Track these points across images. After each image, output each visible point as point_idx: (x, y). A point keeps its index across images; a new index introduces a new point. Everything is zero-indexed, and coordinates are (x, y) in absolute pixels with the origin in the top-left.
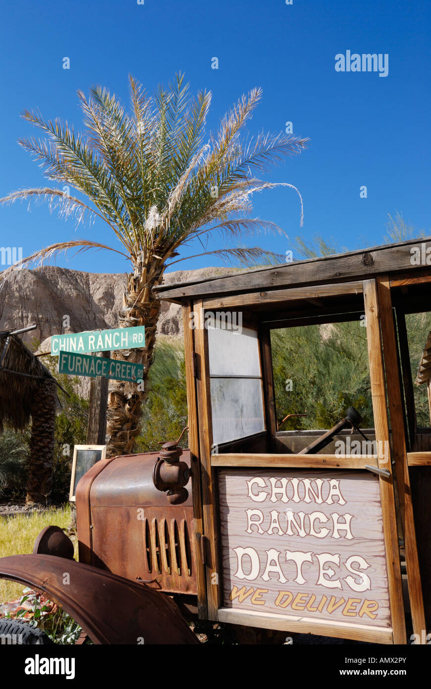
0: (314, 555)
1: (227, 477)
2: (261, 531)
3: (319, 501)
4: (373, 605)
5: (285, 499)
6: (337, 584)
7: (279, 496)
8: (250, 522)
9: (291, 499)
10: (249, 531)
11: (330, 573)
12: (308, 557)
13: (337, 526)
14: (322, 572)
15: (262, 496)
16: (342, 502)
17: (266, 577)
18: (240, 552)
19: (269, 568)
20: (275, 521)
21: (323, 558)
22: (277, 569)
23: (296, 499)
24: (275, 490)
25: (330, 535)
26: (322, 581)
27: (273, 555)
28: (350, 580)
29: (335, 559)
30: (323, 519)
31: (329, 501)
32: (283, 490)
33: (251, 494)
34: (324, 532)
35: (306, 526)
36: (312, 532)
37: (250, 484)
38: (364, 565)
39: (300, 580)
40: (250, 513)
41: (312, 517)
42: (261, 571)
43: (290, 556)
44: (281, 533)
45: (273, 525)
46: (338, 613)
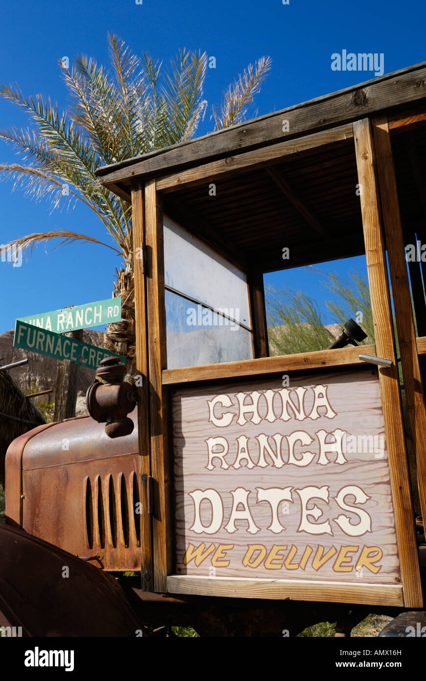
0: (294, 490)
1: (182, 399)
2: (225, 466)
3: (301, 416)
4: (374, 553)
5: (256, 419)
6: (325, 528)
7: (249, 416)
8: (211, 456)
9: (264, 418)
10: (210, 467)
11: (316, 513)
12: (286, 494)
13: (325, 448)
14: (305, 512)
15: (228, 419)
16: (331, 414)
17: (231, 528)
18: (198, 496)
19: (236, 515)
20: (243, 451)
21: (306, 494)
22: (246, 515)
23: (271, 417)
24: (244, 409)
25: (315, 462)
26: (306, 526)
27: (240, 496)
28: (343, 521)
29: (323, 493)
30: (306, 440)
31: (314, 415)
32: (253, 408)
33: (212, 418)
34: (308, 458)
35: (283, 452)
36: (292, 460)
37: (212, 405)
38: (361, 498)
39: (276, 527)
40: (212, 442)
41: (292, 440)
42: (225, 520)
43: (263, 495)
44: (251, 465)
45: (241, 456)
46: (328, 569)
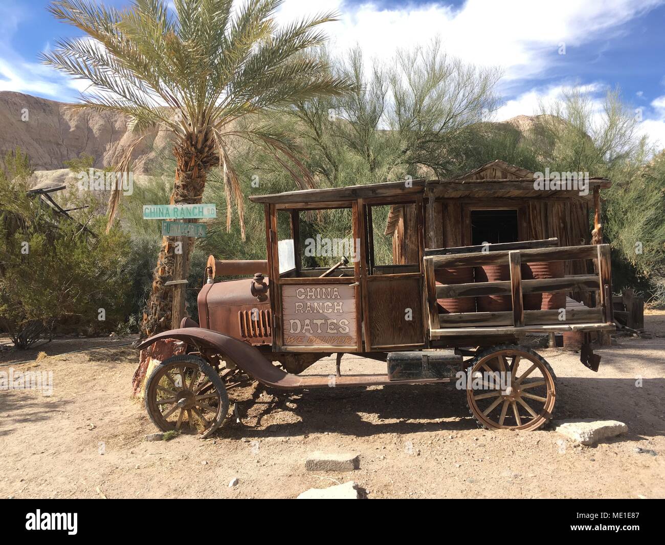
0: (326, 320)
2: (302, 312)
3: (329, 297)
4: (349, 338)
5: (314, 297)
6: (335, 331)
7: (311, 296)
8: (297, 308)
9: (316, 297)
10: (297, 312)
11: (333, 327)
12: (323, 321)
13: (336, 308)
14: (329, 327)
15: (303, 296)
16: (339, 297)
17: (304, 331)
18: (292, 321)
19: (305, 327)
20: (309, 307)
21: (330, 321)
22: (309, 327)
23: (319, 297)
24: (309, 294)
25: (333, 311)
26: (329, 331)
27: (307, 322)
28: (341, 329)
29: (335, 321)
30: (331, 305)
31: (333, 297)
32: (313, 294)
33: (298, 296)
34: (331, 310)
35: (322, 308)
36: (325, 311)
37: (297, 291)
38: (347, 323)
39: (319, 331)
40: (297, 304)
41: (325, 304)
42: (302, 329)
43: (315, 321)
44: (311, 312)
45: (308, 309)
46: (335, 343)
